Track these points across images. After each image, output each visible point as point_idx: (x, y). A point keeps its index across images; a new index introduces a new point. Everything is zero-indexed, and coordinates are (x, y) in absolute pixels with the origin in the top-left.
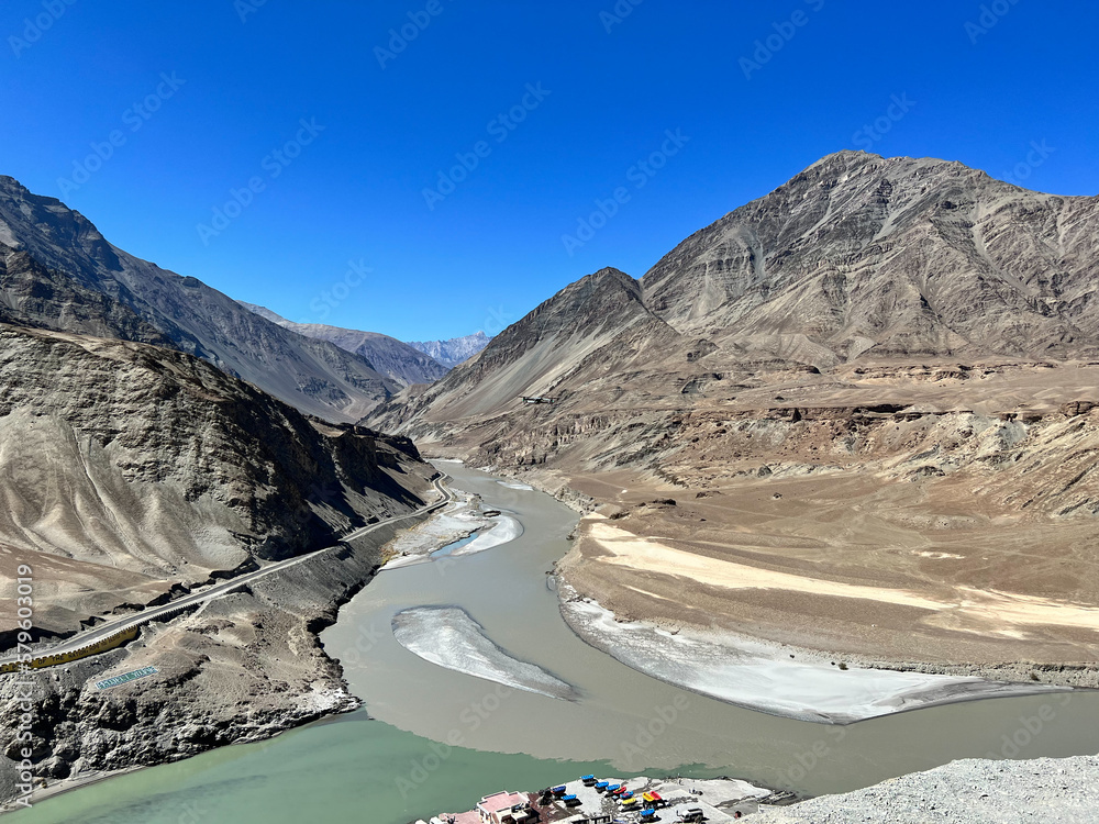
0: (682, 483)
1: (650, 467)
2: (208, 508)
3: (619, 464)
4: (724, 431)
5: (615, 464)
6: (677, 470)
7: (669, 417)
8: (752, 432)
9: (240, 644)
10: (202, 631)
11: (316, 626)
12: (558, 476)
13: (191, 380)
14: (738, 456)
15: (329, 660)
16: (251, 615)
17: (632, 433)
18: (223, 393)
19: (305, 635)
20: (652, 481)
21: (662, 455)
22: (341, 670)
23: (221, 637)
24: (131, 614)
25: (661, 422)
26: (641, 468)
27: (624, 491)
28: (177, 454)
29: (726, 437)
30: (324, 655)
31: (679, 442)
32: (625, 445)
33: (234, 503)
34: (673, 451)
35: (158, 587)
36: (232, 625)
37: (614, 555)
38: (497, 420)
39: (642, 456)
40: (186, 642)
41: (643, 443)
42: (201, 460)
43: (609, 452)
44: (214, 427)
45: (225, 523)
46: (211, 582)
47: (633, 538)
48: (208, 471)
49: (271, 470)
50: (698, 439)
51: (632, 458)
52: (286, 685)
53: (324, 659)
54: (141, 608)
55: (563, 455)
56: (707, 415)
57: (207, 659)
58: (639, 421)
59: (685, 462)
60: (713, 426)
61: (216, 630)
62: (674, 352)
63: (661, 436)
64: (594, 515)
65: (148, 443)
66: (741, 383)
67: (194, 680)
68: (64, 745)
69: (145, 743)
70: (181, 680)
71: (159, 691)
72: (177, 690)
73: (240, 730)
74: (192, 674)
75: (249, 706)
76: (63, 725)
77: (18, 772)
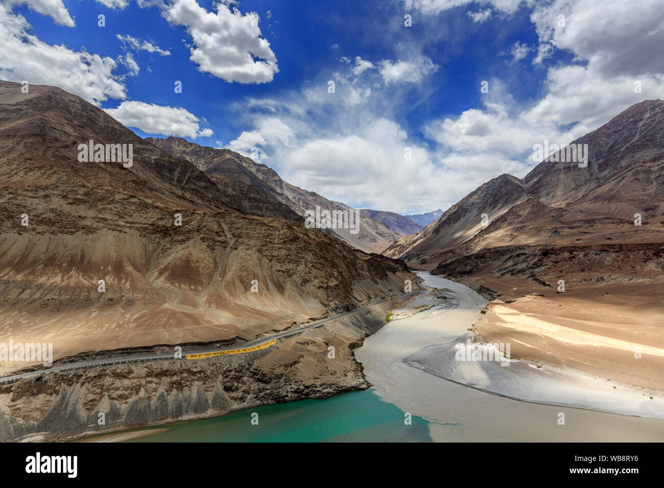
0: (549, 285)
1: (530, 277)
2: (309, 290)
3: (512, 274)
4: (574, 257)
5: (510, 274)
6: (545, 278)
7: (540, 250)
8: (592, 258)
9: (318, 351)
10: (302, 344)
11: (353, 346)
12: (478, 280)
13: (304, 234)
14: (583, 271)
15: (357, 362)
16: (324, 338)
17: (519, 258)
18: (318, 240)
19: (347, 350)
20: (531, 284)
21: (537, 270)
22: (362, 369)
23: (310, 347)
24: (275, 334)
25: (537, 252)
26: (525, 277)
27: (515, 289)
28: (298, 266)
29: (576, 261)
30: (354, 360)
31: (547, 263)
32: (516, 264)
33: (319, 288)
34: (543, 268)
35: (287, 323)
36: (315, 342)
37: (506, 322)
38: (447, 252)
39: (525, 271)
40: (295, 348)
41: (526, 264)
42: (307, 269)
43: (506, 268)
44: (313, 254)
45: (316, 297)
46: (308, 322)
47: (518, 314)
48: (310, 273)
49: (336, 274)
50: (558, 261)
51: (519, 271)
52: (336, 372)
53: (354, 362)
54: (279, 331)
55: (481, 270)
56: (563, 249)
57: (303, 356)
58: (524, 252)
59: (551, 274)
60: (567, 255)
61: (308, 344)
62: (544, 215)
63: (536, 260)
64: (497, 301)
65: (286, 262)
66: (585, 231)
67: (296, 365)
68: (244, 388)
69: (275, 391)
70: (291, 365)
71: (282, 369)
72: (289, 369)
73: (314, 391)
74: (296, 362)
75: (318, 380)
76: (245, 379)
77: (227, 397)
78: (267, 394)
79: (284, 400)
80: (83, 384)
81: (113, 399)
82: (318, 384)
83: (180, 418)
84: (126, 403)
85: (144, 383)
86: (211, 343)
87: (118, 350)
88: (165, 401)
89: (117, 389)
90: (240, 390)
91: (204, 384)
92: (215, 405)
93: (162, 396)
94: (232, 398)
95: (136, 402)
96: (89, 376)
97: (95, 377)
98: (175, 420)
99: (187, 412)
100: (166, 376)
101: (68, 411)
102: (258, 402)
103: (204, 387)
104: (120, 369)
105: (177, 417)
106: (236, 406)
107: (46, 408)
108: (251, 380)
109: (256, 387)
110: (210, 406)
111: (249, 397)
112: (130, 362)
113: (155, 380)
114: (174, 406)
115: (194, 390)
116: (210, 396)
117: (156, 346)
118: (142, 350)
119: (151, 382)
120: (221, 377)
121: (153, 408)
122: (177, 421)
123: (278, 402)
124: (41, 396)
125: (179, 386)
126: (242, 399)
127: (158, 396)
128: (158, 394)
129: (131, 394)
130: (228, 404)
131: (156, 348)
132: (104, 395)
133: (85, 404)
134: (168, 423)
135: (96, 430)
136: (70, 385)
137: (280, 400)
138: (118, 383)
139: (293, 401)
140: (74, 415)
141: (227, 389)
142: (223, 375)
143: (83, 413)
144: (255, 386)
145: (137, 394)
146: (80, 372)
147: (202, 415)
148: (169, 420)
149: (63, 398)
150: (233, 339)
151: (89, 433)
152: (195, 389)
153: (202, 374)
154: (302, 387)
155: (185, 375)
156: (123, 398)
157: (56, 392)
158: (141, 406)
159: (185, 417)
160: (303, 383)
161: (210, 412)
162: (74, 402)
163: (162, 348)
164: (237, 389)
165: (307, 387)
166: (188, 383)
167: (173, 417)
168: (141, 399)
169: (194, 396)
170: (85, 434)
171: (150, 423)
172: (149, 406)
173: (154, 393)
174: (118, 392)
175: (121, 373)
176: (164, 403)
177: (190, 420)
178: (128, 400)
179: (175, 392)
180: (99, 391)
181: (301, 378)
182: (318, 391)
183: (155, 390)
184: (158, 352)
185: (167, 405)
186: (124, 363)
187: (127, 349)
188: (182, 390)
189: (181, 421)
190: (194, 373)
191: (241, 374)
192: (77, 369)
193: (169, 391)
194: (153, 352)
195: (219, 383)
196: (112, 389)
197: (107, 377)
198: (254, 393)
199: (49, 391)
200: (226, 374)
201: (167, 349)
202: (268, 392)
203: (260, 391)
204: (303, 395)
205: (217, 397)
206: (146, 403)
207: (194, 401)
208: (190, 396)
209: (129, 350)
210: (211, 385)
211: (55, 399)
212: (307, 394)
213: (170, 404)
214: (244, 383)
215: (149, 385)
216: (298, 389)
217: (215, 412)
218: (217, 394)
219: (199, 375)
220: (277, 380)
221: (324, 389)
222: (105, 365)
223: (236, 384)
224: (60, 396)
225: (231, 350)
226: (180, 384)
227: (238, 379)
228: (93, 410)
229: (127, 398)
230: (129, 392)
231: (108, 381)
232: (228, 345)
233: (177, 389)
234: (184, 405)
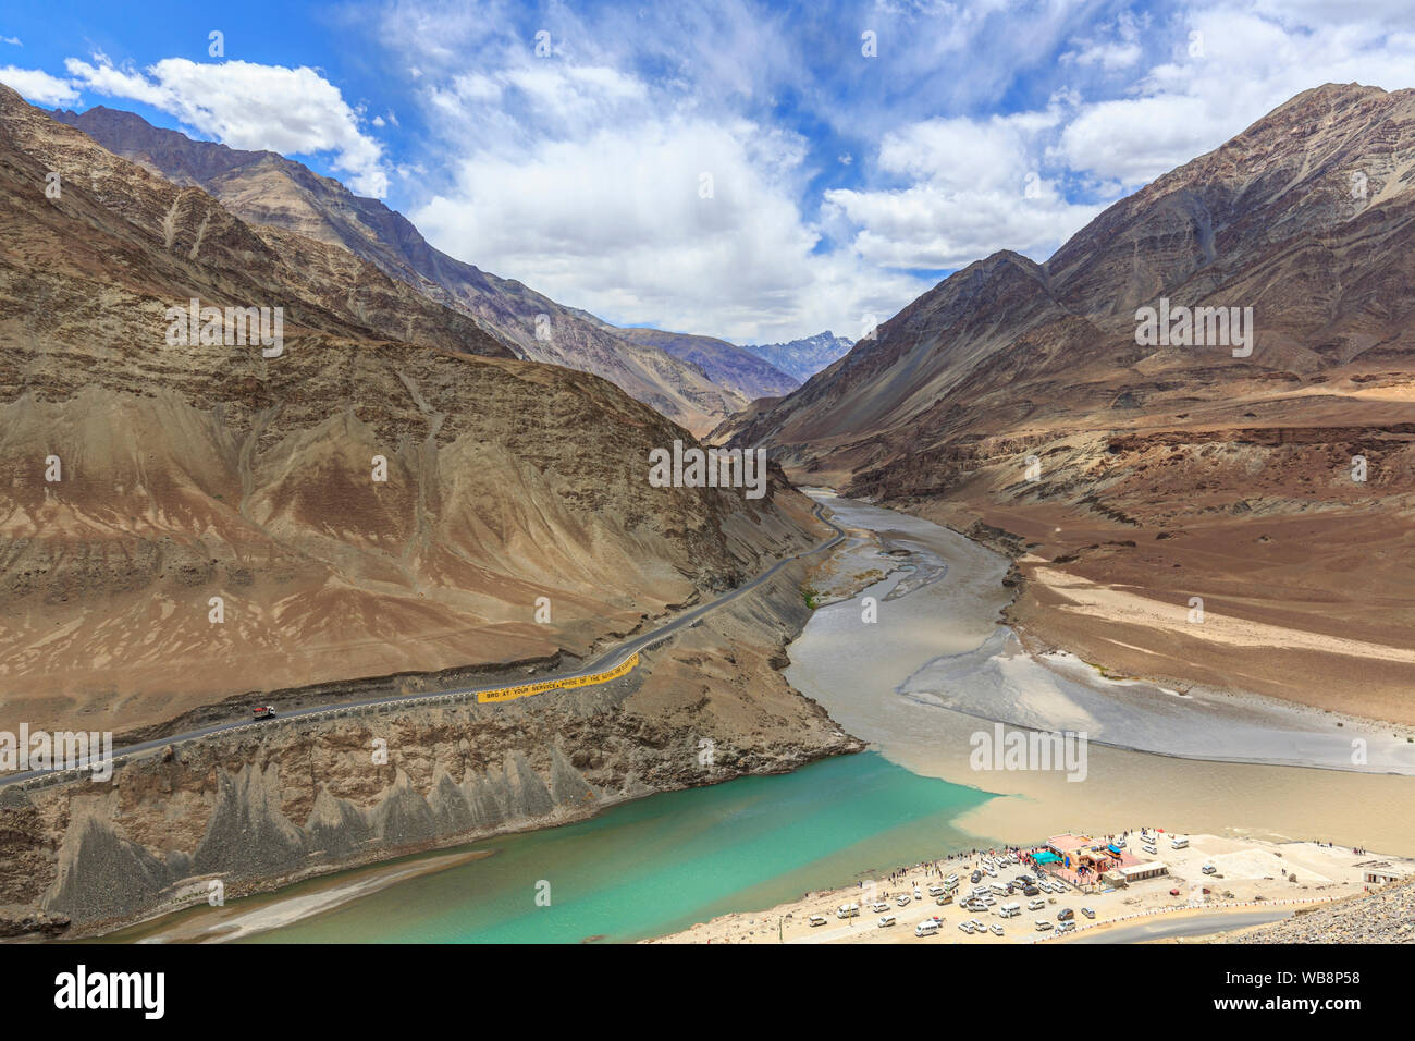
2: (646, 539)
9: (725, 676)
10: (688, 662)
15: (806, 698)
19: (773, 673)
22: (824, 711)
30: (798, 693)
36: (710, 659)
37: (1080, 605)
45: (664, 555)
52: (785, 720)
53: (802, 698)
57: (709, 689)
61: (698, 662)
67: (708, 707)
68: (615, 759)
69: (682, 763)
70: (699, 708)
71: (684, 715)
72: (698, 717)
73: (759, 759)
74: (704, 702)
75: (763, 737)
76: (612, 740)
77: (584, 780)
78: (665, 770)
79: (703, 782)
80: (265, 767)
81: (343, 794)
82: (764, 744)
83: (500, 829)
84: (372, 802)
85: (400, 758)
86: (514, 665)
87: (314, 687)
88: (457, 794)
89: (346, 773)
90: (607, 765)
91: (529, 754)
92: (564, 799)
93: (445, 785)
94: (595, 782)
95: (394, 802)
96: (273, 747)
97: (291, 749)
98: (491, 832)
99: (510, 815)
100: (443, 740)
101: (255, 826)
102: (650, 787)
103: (530, 761)
104: (342, 728)
105: (494, 826)
106: (607, 798)
107: (202, 822)
108: (625, 741)
109: (640, 757)
110: (555, 800)
111: (629, 777)
112: (357, 713)
113: (420, 749)
114: (480, 804)
115: (511, 768)
116: (548, 778)
117: (395, 675)
118: (367, 686)
119: (414, 755)
120: (559, 739)
121: (436, 810)
122: (497, 835)
123: (692, 786)
124: (183, 795)
125: (479, 761)
126: (615, 783)
127: (437, 783)
128: (436, 780)
129: (378, 782)
130: (590, 795)
131: (396, 680)
132: (321, 788)
133: (286, 809)
134: (478, 839)
135: (332, 862)
136: (238, 770)
137: (695, 782)
138: (344, 761)
139: (722, 782)
140: (268, 832)
141: (582, 763)
142: (563, 734)
143: (288, 829)
144: (636, 755)
145: (392, 782)
146: (251, 740)
147: (546, 820)
148: (479, 833)
149: (231, 799)
150: (557, 656)
151: (318, 869)
152: (511, 764)
153: (520, 733)
154: (734, 753)
155: (483, 737)
156: (362, 792)
157: (212, 787)
158: (410, 806)
159: (510, 826)
160: (734, 744)
161: (559, 814)
162: (261, 805)
163: (409, 679)
164: (601, 762)
165: (744, 753)
166: (494, 755)
167: (485, 828)
168: (403, 792)
169: (515, 780)
170: (308, 871)
171: (441, 843)
172: (426, 806)
173: (427, 779)
174: (348, 781)
175: (346, 737)
176: (456, 800)
177: (524, 832)
178: (375, 797)
179: (470, 774)
180: (308, 779)
181: (728, 734)
182: (768, 759)
183: (429, 772)
184: (404, 690)
185: (463, 802)
186: (344, 715)
187: (333, 684)
188: (485, 769)
189: (506, 833)
190: (503, 733)
191: (601, 731)
192: (241, 733)
193: (459, 772)
194: (392, 688)
195: (559, 751)
196: (335, 773)
197: (316, 748)
198: (638, 770)
199: (197, 785)
200: (571, 731)
201: (421, 682)
202: (666, 765)
203: (649, 764)
204: (738, 768)
205: (563, 782)
206: (417, 801)
207: (517, 792)
208: (506, 780)
209: (338, 689)
210: (544, 755)
211: (214, 803)
212: (746, 767)
213: (468, 800)
214: (612, 749)
215: (413, 762)
216: (727, 756)
217: (571, 812)
218: (561, 775)
219: (513, 737)
220: (681, 740)
221: (777, 754)
222: (303, 721)
223: (597, 753)
224: (222, 794)
225: (568, 680)
226: (478, 756)
227: (598, 740)
228: (306, 821)
229: (372, 792)
230: (372, 778)
231: (321, 756)
232: (550, 669)
233: (474, 767)
234: (501, 800)
